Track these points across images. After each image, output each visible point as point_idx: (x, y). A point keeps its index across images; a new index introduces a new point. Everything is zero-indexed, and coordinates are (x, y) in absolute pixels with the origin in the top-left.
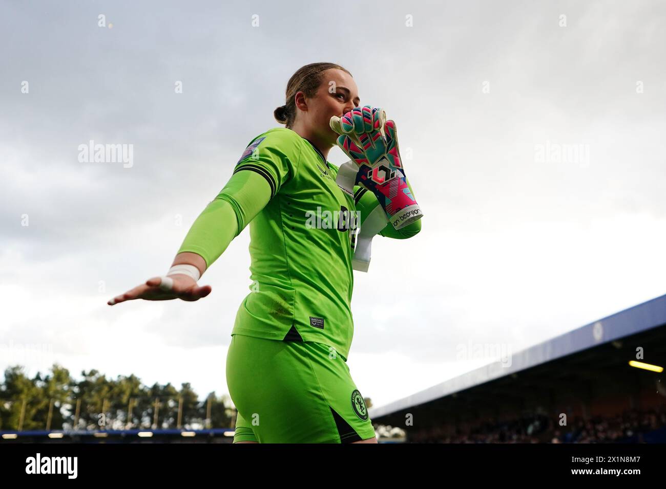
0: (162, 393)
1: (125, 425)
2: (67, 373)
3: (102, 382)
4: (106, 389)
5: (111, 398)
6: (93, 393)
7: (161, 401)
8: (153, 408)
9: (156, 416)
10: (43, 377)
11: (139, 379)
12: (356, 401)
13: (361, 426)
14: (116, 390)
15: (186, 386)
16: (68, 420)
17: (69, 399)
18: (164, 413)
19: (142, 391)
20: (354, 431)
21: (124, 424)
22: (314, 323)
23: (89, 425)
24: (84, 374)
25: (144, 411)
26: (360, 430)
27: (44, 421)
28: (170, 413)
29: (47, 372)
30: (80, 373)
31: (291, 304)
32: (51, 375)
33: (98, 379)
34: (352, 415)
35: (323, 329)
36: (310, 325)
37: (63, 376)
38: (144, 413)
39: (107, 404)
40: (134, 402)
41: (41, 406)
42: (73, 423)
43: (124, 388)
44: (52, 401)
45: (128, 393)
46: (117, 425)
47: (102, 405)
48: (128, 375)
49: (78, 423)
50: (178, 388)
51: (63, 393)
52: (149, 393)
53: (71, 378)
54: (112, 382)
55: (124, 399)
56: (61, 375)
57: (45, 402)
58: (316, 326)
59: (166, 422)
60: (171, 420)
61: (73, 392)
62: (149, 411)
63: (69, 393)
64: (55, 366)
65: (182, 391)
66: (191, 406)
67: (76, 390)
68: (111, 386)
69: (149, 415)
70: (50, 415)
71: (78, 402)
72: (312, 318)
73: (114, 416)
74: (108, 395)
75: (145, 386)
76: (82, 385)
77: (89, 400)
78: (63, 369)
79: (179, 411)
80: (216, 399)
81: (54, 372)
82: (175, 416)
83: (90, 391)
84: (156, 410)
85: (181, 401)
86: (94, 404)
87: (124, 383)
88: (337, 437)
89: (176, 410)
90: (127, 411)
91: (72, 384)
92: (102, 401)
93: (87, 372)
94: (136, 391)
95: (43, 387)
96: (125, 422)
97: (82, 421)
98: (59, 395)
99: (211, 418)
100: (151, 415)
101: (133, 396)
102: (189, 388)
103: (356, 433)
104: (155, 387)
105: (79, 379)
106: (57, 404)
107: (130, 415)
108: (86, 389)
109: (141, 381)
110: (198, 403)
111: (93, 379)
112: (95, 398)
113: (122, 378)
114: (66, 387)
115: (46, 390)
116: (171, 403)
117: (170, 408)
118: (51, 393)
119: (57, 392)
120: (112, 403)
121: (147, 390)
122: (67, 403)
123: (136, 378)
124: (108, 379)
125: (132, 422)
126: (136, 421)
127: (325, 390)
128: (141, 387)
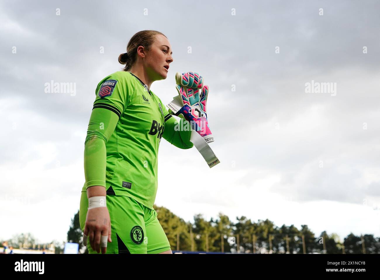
0: (289, 231)
1: (269, 252)
2: (228, 218)
3: (249, 224)
4: (253, 228)
5: (256, 234)
6: (245, 231)
7: (289, 237)
8: (285, 241)
9: (288, 247)
10: (214, 220)
11: (272, 222)
12: (135, 232)
13: (134, 247)
14: (259, 229)
15: (304, 227)
16: (233, 246)
17: (232, 234)
18: (293, 244)
19: (275, 229)
20: (128, 250)
21: (267, 251)
22: (125, 185)
23: (246, 250)
24: (238, 219)
25: (279, 243)
26: (131, 250)
27: (220, 247)
28: (297, 245)
29: (216, 218)
30: (236, 218)
31: (112, 174)
32: (219, 219)
33: (247, 222)
34: (129, 240)
35: (130, 189)
36: (122, 187)
37: (226, 220)
38: (280, 244)
39: (255, 238)
40: (272, 237)
41: (217, 237)
42: (237, 249)
43: (264, 228)
44: (222, 235)
45: (266, 230)
46: (263, 251)
47: (252, 238)
48: (265, 220)
49: (239, 249)
50: (299, 228)
51: (228, 230)
52: (281, 232)
53: (231, 221)
54: (255, 224)
55: (265, 234)
56: (224, 220)
57: (218, 235)
58: (126, 187)
59: (295, 251)
60: (298, 249)
61: (233, 230)
62: (283, 243)
63: (231, 231)
64: (220, 214)
65: (302, 230)
66: (311, 241)
67: (235, 228)
68: (255, 226)
69: (282, 245)
70: (223, 243)
71: (238, 236)
72: (124, 182)
73: (260, 246)
74: (255, 232)
75: (277, 227)
76: (238, 225)
77: (243, 235)
78: (225, 216)
79: (303, 243)
80: (328, 237)
81: (220, 217)
82: (301, 246)
83: (243, 229)
84: (287, 242)
85: (303, 237)
86: (247, 238)
87: (263, 224)
88: (117, 251)
89: (300, 243)
90: (269, 243)
91: (232, 225)
92: (252, 235)
93: (240, 217)
94: (271, 230)
95: (215, 226)
96: (268, 249)
97: (241, 248)
98: (225, 232)
99: (327, 249)
100: (284, 245)
101: (270, 233)
102: (307, 228)
103: (129, 251)
104: (284, 227)
105: (236, 222)
106: (225, 237)
107: (271, 245)
108: (240, 228)
109: (274, 224)
110: (315, 239)
111: (243, 222)
112: (247, 234)
113: (261, 222)
114: (228, 227)
115: (217, 228)
116: (296, 238)
117: (296, 241)
118: (221, 230)
119: (224, 230)
120: (258, 237)
121: (278, 229)
122: (231, 236)
123: (270, 222)
124: (252, 222)
125: (273, 250)
126: (275, 249)
127: (116, 223)
128: (274, 227)
